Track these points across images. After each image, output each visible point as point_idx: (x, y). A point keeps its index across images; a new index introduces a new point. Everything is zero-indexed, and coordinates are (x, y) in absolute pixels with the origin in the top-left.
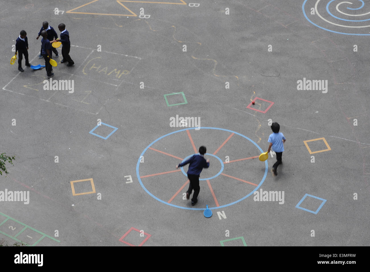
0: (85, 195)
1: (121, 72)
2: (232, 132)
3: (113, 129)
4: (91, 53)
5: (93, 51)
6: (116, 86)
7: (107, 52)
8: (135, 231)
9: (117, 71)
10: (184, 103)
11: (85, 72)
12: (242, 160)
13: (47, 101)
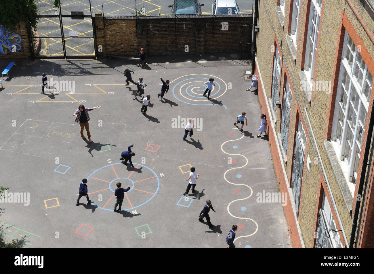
0: (53, 208)
1: (71, 134)
2: (138, 164)
3: (68, 168)
4: (52, 125)
5: (53, 123)
6: (68, 142)
7: (62, 123)
8: (84, 226)
9: (68, 134)
10: (108, 150)
11: (49, 136)
12: (144, 180)
13: (27, 154)
